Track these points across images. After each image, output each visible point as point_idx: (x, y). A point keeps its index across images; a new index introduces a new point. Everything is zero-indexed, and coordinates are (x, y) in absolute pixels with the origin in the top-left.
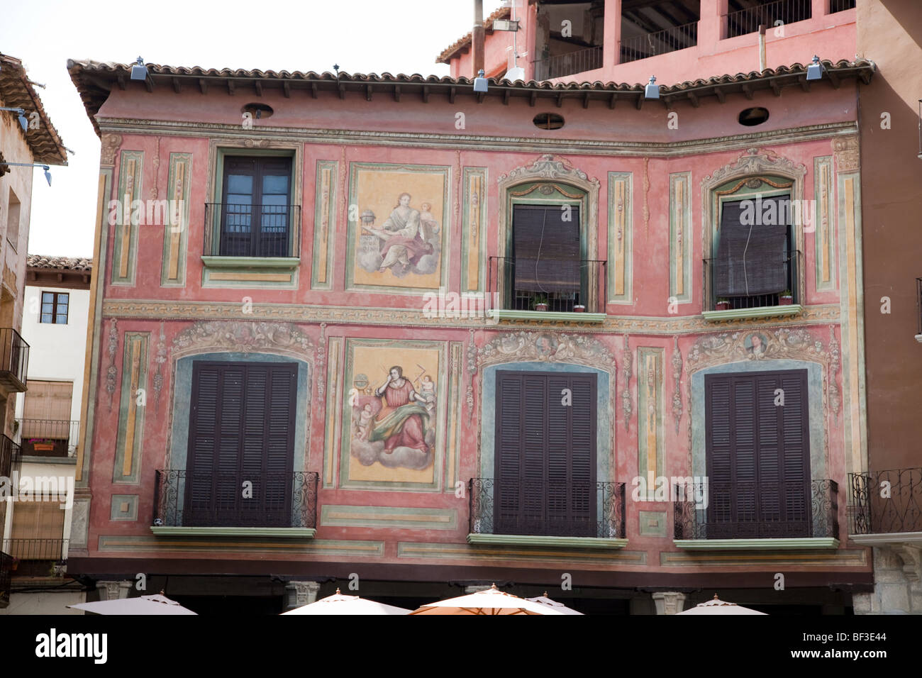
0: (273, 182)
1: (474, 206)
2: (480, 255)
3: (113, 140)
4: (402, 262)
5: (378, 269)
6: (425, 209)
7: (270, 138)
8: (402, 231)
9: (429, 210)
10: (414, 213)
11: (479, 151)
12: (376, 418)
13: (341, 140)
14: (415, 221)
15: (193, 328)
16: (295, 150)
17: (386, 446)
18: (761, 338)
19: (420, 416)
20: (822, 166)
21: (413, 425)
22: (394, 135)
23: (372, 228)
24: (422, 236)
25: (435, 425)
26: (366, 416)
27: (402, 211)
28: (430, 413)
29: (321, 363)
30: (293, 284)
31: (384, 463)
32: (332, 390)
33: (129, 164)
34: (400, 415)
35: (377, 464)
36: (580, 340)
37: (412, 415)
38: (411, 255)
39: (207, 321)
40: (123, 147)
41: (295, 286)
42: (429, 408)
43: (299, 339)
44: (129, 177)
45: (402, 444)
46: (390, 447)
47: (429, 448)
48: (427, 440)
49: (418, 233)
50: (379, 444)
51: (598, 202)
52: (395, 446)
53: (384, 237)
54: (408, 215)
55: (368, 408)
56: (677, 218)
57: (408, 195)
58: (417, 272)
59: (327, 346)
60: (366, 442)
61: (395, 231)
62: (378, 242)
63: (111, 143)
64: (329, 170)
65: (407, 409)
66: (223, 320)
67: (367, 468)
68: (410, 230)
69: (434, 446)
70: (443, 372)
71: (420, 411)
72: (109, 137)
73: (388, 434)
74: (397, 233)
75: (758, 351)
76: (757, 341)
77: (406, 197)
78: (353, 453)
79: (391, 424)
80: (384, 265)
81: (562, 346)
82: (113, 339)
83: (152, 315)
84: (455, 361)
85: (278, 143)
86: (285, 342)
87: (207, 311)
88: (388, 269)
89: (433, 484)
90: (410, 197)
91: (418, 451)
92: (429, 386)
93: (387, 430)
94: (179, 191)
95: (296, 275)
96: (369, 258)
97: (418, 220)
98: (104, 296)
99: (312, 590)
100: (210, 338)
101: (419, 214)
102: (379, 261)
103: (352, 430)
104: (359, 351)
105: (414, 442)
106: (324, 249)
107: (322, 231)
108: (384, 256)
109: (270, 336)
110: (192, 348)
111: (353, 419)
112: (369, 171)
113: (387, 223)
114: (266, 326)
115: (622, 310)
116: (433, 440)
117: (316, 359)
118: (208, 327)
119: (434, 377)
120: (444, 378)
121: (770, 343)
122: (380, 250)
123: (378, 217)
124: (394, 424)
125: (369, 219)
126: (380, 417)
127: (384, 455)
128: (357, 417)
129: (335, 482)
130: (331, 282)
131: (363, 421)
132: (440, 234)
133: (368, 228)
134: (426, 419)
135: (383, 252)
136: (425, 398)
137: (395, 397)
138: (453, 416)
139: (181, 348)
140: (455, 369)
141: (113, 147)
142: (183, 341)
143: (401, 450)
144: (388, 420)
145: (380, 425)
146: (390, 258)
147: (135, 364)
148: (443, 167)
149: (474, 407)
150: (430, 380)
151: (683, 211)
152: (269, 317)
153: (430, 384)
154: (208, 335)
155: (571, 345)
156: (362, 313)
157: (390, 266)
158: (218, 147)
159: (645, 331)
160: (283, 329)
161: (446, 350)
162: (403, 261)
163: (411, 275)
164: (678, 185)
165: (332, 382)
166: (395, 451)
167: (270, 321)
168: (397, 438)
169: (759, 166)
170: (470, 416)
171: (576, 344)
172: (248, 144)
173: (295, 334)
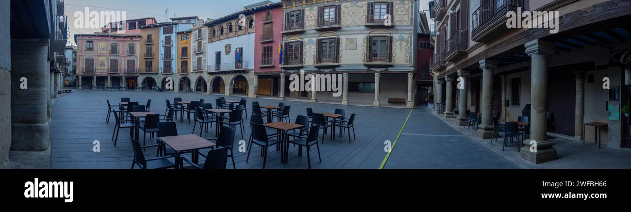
0: (91, 43)
13: (97, 40)
16: (93, 41)
20: (137, 43)
22: (101, 39)
30: (93, 52)
32: (97, 61)
37: (103, 63)
38: (103, 50)
51: (118, 45)
57: (102, 44)
69: (105, 65)
75: (131, 58)
82: (79, 57)
83: (82, 55)
84: (107, 58)
89: (105, 68)
99: (95, 77)
106: (96, 49)
112: (99, 43)
120: (105, 60)
121: (133, 57)
137: (102, 61)
145: (101, 63)
147: (81, 59)
148: (106, 42)
158: (86, 41)
159: (122, 56)
169: (132, 43)
170: (108, 62)
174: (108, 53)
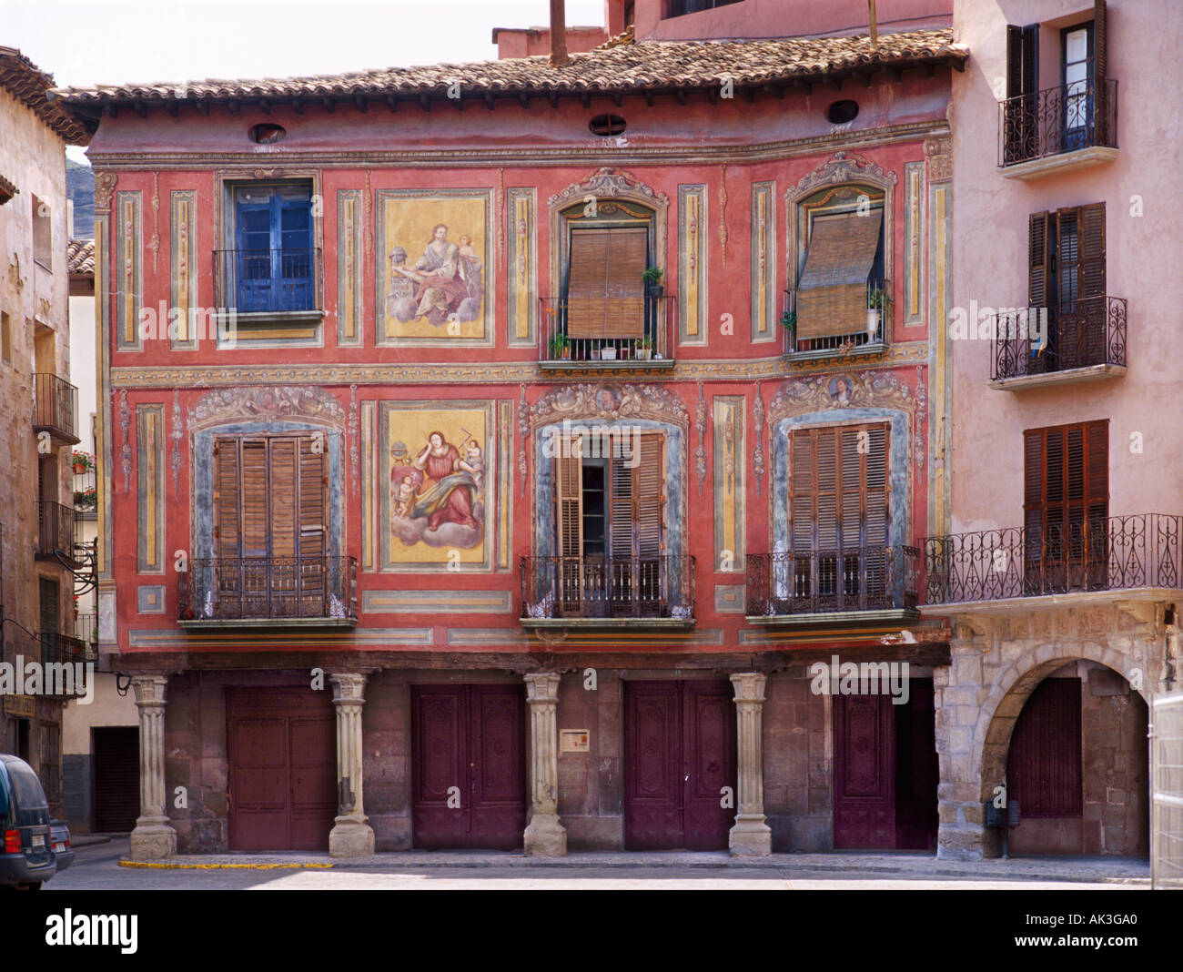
1: (521, 236)
2: (530, 294)
3: (107, 180)
4: (441, 309)
5: (413, 317)
6: (465, 242)
7: (283, 166)
8: (438, 271)
9: (468, 244)
10: (452, 248)
11: (525, 167)
12: (418, 491)
13: (364, 164)
14: (454, 258)
15: (210, 397)
16: (312, 179)
17: (429, 524)
18: (847, 382)
19: (467, 487)
20: (913, 174)
21: (460, 498)
22: (424, 154)
23: (404, 269)
24: (462, 275)
25: (484, 497)
26: (406, 489)
27: (437, 246)
28: (478, 484)
29: (354, 431)
30: (318, 339)
31: (429, 542)
32: (367, 462)
33: (126, 207)
34: (444, 488)
35: (421, 544)
36: (647, 391)
37: (459, 487)
38: (449, 300)
39: (225, 388)
40: (119, 188)
41: (320, 343)
42: (476, 479)
43: (327, 405)
44: (128, 223)
45: (449, 520)
46: (434, 523)
47: (478, 523)
48: (475, 514)
49: (457, 272)
50: (421, 520)
51: (667, 224)
52: (440, 523)
53: (418, 278)
54: (445, 250)
55: (407, 480)
56: (758, 239)
57: (443, 226)
59: (359, 412)
60: (407, 519)
61: (430, 270)
62: (411, 285)
63: (105, 183)
64: (352, 201)
65: (452, 481)
66: (242, 385)
67: (410, 549)
68: (447, 269)
69: (484, 521)
70: (491, 435)
71: (467, 481)
72: (102, 176)
73: (430, 510)
74: (433, 273)
75: (843, 399)
76: (842, 385)
77: (443, 230)
78: (393, 531)
79: (434, 498)
80: (418, 313)
81: (626, 399)
82: (125, 413)
83: (164, 383)
84: (504, 422)
85: (292, 172)
86: (313, 410)
87: (225, 375)
88: (424, 317)
89: (483, 564)
90: (446, 229)
91: (466, 527)
92: (475, 452)
93: (429, 504)
94: (183, 236)
95: (321, 330)
96: (400, 305)
97: (456, 256)
98: (111, 366)
99: (357, 683)
100: (228, 408)
101: (458, 249)
102: (413, 309)
103: (392, 506)
104: (394, 415)
105: (461, 518)
106: (350, 296)
107: (347, 276)
108: (419, 301)
109: (296, 402)
110: (211, 420)
111: (393, 494)
112: (398, 200)
113: (420, 262)
114: (290, 391)
115: (695, 353)
116: (482, 513)
117: (348, 427)
118: (226, 394)
119: (481, 444)
120: (492, 441)
121: (855, 388)
122: (414, 295)
123: (409, 255)
124: (438, 497)
125: (399, 258)
126: (423, 489)
127: (428, 533)
128: (397, 492)
129: (375, 566)
130: (361, 336)
131: (402, 495)
132: (482, 272)
133: (400, 269)
134: (473, 490)
135: (417, 298)
136: (472, 466)
137: (437, 467)
138: (503, 486)
139: (198, 420)
140: (504, 431)
141: (108, 188)
142: (200, 411)
143: (448, 528)
144: (431, 493)
145: (422, 499)
146: (426, 304)
147: (150, 441)
148: (484, 190)
149: (527, 475)
150: (477, 446)
151: (766, 230)
152: (292, 380)
153: (477, 450)
154: (227, 404)
155: (636, 398)
156: (397, 371)
157: (427, 314)
158: (225, 181)
159: (723, 376)
160: (309, 393)
161: (494, 410)
162: (441, 307)
164: (760, 196)
165: (367, 452)
166: (440, 528)
167: (296, 385)
168: (444, 513)
169: (848, 175)
170: (524, 485)
171: (643, 397)
172: (258, 174)
173: (323, 398)
174: (514, 345)
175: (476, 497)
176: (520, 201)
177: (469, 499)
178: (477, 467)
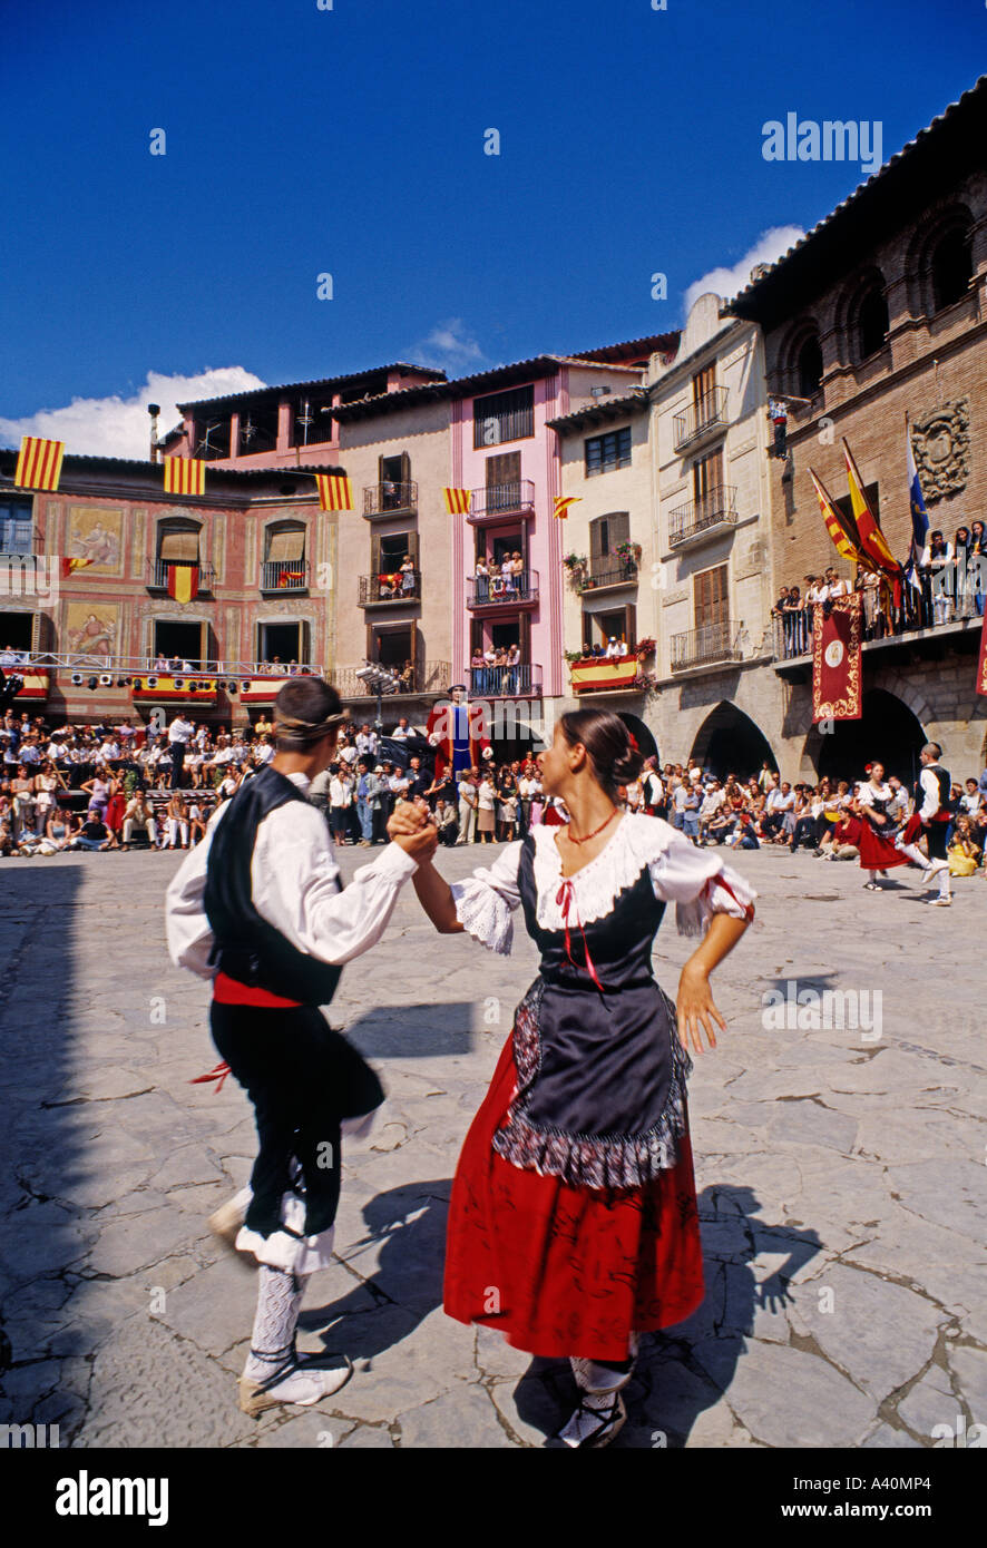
0: (23, 511)
1: (139, 530)
2: (142, 555)
4: (98, 559)
8: (97, 542)
9: (112, 531)
10: (104, 533)
11: (142, 500)
12: (82, 641)
19: (107, 641)
20: (320, 518)
21: (103, 645)
22: (92, 490)
23: (80, 540)
24: (109, 545)
25: (115, 645)
26: (77, 640)
27: (97, 531)
28: (113, 639)
34: (95, 640)
37: (103, 640)
38: (102, 555)
42: (112, 637)
48: (111, 653)
49: (106, 543)
51: (208, 530)
53: (87, 544)
54: (101, 533)
55: (78, 636)
56: (248, 541)
57: (100, 522)
58: (105, 564)
60: (76, 653)
61: (93, 541)
62: (83, 547)
64: (54, 507)
65: (100, 637)
68: (102, 541)
70: (120, 618)
71: (107, 638)
73: (89, 650)
74: (94, 543)
75: (286, 611)
77: (100, 524)
79: (91, 645)
84: (127, 612)
86: (29, 601)
90: (102, 523)
92: (112, 625)
93: (88, 647)
97: (106, 536)
101: (107, 533)
103: (69, 648)
104: (73, 606)
106: (51, 550)
107: (50, 541)
108: (86, 555)
111: (69, 641)
112: (77, 508)
113: (88, 537)
119: (115, 622)
120: (120, 621)
121: (292, 606)
122: (84, 551)
123: (82, 534)
125: (78, 534)
126: (85, 641)
128: (71, 641)
131: (75, 642)
132: (119, 544)
134: (110, 642)
135: (86, 553)
136: (110, 631)
137: (92, 630)
138: (125, 640)
140: (127, 616)
144: (89, 642)
145: (85, 645)
146: (90, 556)
148: (121, 508)
149: (137, 636)
150: (113, 622)
151: (252, 537)
155: (191, 605)
156: (73, 585)
159: (231, 598)
161: (122, 607)
163: (102, 566)
164: (249, 523)
168: (95, 652)
169: (290, 517)
170: (137, 639)
174: (134, 578)
175: (111, 645)
176: (138, 514)
177: (108, 646)
178: (113, 632)
